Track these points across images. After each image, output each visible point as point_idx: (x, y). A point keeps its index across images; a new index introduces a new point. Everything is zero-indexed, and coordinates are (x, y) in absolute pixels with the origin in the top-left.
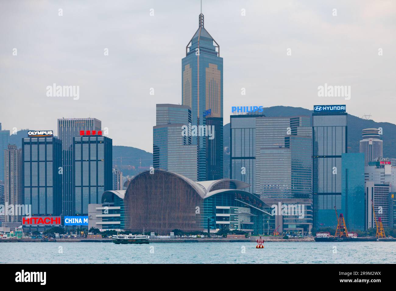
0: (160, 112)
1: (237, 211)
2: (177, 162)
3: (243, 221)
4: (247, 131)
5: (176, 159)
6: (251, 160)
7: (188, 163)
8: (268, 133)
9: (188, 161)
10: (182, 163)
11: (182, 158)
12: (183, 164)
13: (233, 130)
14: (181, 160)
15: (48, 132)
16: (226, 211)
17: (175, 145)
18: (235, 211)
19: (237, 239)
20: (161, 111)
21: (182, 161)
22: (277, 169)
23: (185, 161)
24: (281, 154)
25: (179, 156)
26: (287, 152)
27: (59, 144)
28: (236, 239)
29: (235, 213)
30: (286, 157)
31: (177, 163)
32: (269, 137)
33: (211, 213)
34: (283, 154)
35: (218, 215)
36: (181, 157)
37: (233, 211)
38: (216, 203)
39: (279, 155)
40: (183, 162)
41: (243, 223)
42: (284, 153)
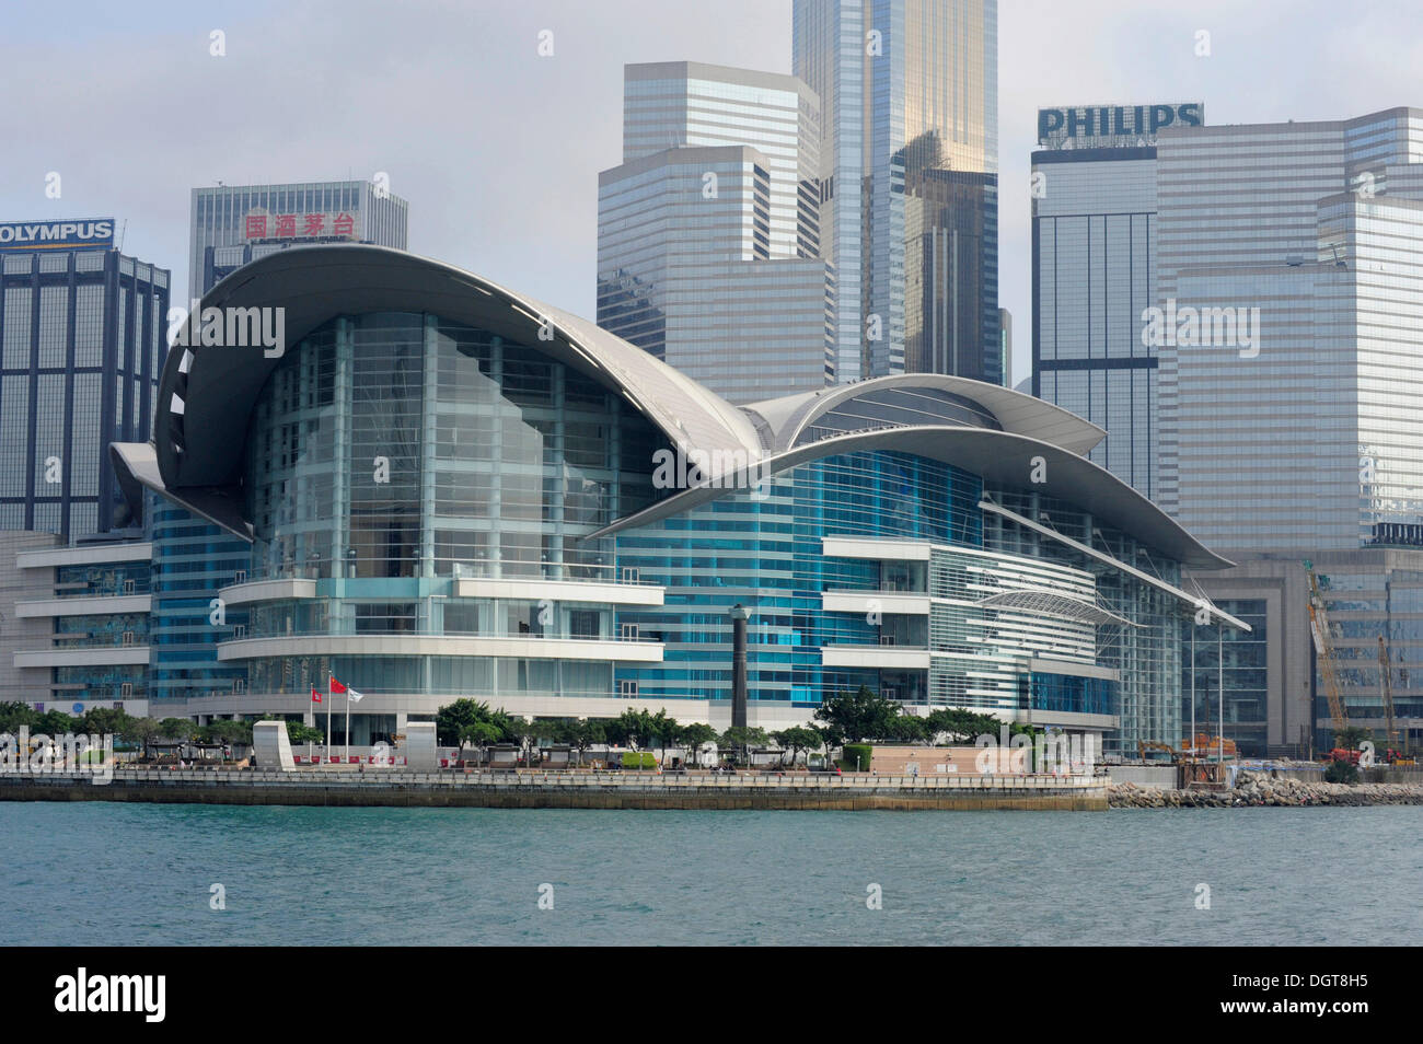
0: (640, 105)
1: (992, 581)
2: (715, 352)
3: (1036, 651)
4: (1118, 226)
5: (714, 333)
6: (1140, 373)
7: (776, 357)
8: (1221, 211)
9: (775, 344)
10: (744, 358)
11: (744, 332)
12: (748, 364)
13: (1045, 225)
14: (740, 338)
15: (91, 226)
16: (904, 576)
17: (705, 259)
18: (971, 577)
19: (954, 784)
20: (651, 98)
21: (744, 345)
22: (1276, 384)
23: (760, 345)
24: (1295, 297)
25: (726, 320)
26: (1331, 290)
27: (146, 288)
28: (943, 784)
29: (970, 595)
30: (1324, 317)
31: (713, 358)
32: (1227, 229)
33: (781, 583)
34: (1307, 297)
35: (835, 601)
36: (740, 326)
37: (955, 581)
38: (827, 513)
39: (1285, 305)
40: (748, 351)
41: (1038, 667)
42: (1318, 292)
